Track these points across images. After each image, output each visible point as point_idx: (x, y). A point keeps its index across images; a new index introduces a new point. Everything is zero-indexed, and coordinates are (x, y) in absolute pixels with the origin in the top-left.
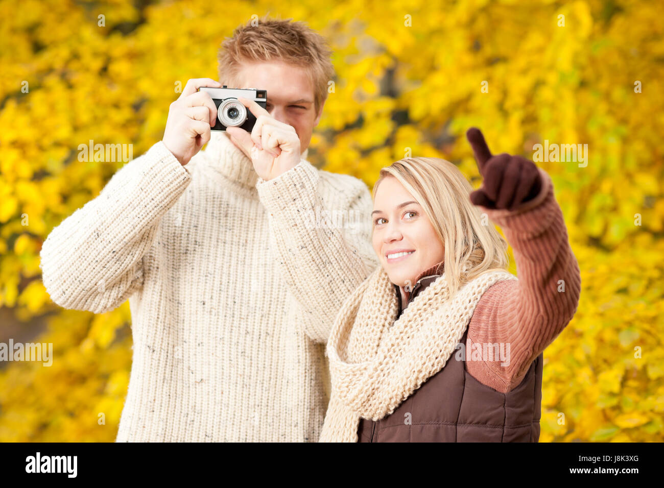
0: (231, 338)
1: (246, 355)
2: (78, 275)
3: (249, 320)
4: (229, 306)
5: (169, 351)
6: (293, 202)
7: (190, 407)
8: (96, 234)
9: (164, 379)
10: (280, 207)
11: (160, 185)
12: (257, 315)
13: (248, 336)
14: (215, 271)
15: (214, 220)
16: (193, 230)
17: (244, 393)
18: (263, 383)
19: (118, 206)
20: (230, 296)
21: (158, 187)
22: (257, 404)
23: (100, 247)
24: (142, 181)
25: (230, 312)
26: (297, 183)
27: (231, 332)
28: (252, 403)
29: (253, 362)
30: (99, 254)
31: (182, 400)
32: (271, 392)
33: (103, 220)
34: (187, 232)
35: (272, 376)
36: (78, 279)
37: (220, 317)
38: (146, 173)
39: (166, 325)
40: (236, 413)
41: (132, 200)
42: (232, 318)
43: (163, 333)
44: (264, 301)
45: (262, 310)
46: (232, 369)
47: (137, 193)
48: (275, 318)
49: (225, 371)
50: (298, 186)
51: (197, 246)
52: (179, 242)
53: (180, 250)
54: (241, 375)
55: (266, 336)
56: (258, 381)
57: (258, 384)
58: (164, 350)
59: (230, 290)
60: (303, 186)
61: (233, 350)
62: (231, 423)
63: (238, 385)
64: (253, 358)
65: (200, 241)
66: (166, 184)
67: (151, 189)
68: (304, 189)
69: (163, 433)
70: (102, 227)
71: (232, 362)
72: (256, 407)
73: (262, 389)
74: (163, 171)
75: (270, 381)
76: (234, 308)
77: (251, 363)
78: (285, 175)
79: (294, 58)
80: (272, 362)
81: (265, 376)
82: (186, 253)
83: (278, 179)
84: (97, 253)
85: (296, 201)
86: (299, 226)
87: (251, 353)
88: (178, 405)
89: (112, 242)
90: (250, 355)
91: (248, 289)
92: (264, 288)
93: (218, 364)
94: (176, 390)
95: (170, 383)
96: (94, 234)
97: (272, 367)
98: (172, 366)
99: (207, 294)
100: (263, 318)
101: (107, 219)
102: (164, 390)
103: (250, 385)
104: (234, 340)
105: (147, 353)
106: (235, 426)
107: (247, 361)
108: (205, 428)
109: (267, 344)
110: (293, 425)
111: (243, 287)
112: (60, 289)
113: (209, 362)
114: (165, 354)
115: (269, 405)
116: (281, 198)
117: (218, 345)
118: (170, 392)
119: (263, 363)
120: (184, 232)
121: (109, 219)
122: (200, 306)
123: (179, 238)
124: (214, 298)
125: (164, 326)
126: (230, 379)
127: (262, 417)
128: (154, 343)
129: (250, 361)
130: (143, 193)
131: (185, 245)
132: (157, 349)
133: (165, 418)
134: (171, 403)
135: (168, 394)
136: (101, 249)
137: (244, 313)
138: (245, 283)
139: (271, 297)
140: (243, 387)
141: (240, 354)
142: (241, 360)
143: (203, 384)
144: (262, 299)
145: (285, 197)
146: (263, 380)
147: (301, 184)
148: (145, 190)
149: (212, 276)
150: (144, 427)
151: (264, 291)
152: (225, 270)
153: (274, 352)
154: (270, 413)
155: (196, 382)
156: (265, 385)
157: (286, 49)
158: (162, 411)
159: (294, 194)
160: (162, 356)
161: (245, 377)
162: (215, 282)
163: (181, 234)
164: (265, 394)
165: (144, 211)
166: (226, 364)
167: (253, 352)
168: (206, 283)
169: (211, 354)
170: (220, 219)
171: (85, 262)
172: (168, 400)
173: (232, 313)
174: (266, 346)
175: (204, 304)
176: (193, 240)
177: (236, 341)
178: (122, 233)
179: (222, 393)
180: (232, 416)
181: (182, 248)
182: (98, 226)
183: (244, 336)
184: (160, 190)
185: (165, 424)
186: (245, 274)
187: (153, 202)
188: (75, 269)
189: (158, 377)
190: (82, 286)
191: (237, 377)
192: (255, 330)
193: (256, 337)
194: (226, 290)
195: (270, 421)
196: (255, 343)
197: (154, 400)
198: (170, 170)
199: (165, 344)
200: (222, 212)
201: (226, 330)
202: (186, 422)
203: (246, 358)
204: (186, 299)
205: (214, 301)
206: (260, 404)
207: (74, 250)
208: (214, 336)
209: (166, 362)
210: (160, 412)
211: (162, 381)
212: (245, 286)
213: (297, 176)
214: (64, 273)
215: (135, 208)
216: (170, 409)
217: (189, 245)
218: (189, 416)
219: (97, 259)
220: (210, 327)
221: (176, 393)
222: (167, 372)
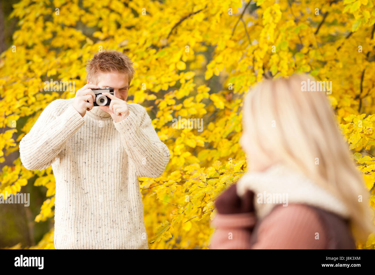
0: (97, 176)
1: (104, 181)
2: (38, 157)
3: (104, 168)
4: (96, 163)
5: (74, 181)
6: (128, 131)
7: (85, 203)
8: (46, 143)
9: (73, 192)
10: (123, 132)
11: (74, 125)
12: (107, 165)
13: (104, 174)
14: (89, 150)
15: (88, 129)
16: (79, 134)
17: (105, 196)
18: (111, 192)
19: (56, 133)
20: (95, 159)
21: (73, 126)
22: (110, 200)
23: (48, 148)
24: (66, 123)
25: (96, 166)
26: (128, 124)
27: (97, 173)
28: (108, 200)
29: (107, 184)
30: (47, 151)
31: (81, 200)
32: (115, 195)
33: (50, 138)
34: (77, 135)
35: (115, 189)
36: (37, 159)
37: (92, 168)
38: (68, 120)
39: (71, 171)
40: (102, 204)
41: (62, 130)
42: (97, 168)
43: (70, 174)
44: (109, 160)
45: (109, 163)
46: (99, 187)
47: (64, 128)
48: (114, 165)
49: (96, 188)
50: (129, 125)
51: (81, 140)
52: (74, 139)
53: (74, 142)
54: (102, 189)
55: (111, 173)
56: (110, 191)
57: (110, 192)
58: (72, 181)
59: (95, 157)
60: (131, 125)
61: (99, 180)
62: (101, 208)
63: (102, 193)
64: (107, 182)
65: (83, 138)
66: (77, 125)
67: (70, 127)
68: (131, 126)
69: (75, 214)
70: (49, 140)
71: (98, 185)
72: (110, 201)
73: (112, 194)
74: (75, 120)
75: (114, 190)
76: (97, 164)
77: (106, 184)
78: (123, 121)
79: (122, 70)
80: (114, 183)
81: (112, 189)
82: (77, 143)
83: (121, 122)
84: (46, 150)
85: (129, 130)
86: (131, 139)
87: (106, 181)
88: (80, 202)
89: (53, 146)
90: (105, 181)
91: (103, 156)
92: (109, 155)
93: (93, 186)
94: (79, 197)
95: (76, 194)
96: (45, 143)
97: (115, 185)
98: (76, 187)
99: (86, 159)
100: (110, 166)
101: (51, 137)
102: (74, 197)
103: (106, 193)
104: (98, 177)
105: (65, 183)
106: (103, 209)
107: (104, 184)
108: (91, 211)
109: (112, 176)
110: (124, 207)
111: (100, 155)
112: (29, 162)
113: (89, 185)
114: (72, 182)
115: (115, 200)
116: (123, 129)
117: (92, 179)
118: (76, 197)
119: (111, 184)
120: (76, 135)
121: (52, 137)
122: (84, 164)
123: (74, 137)
124: (89, 160)
125: (70, 172)
126: (98, 191)
127: (113, 205)
128: (67, 179)
129: (105, 184)
130: (67, 128)
131: (77, 140)
132: (69, 181)
133: (75, 208)
134: (77, 202)
135: (75, 198)
136: (48, 149)
137: (102, 165)
138: (101, 154)
139: (112, 158)
140: (104, 194)
141: (101, 181)
142: (102, 184)
143: (88, 194)
144: (108, 159)
145: (124, 129)
146: (112, 190)
147: (130, 124)
148: (67, 127)
149: (88, 152)
150: (67, 212)
151: (109, 156)
152: (93, 149)
153: (115, 179)
154: (116, 203)
155: (85, 193)
156: (112, 192)
157: (118, 67)
158: (74, 205)
159: (128, 128)
160: (71, 183)
161: (104, 190)
162: (89, 154)
163: (75, 135)
164: (113, 196)
165: (67, 135)
166: (96, 185)
167: (107, 180)
168: (86, 155)
169: (90, 182)
170: (90, 128)
171: (41, 153)
172: (75, 200)
173: (97, 166)
174: (111, 177)
175: (85, 163)
176: (80, 138)
177: (99, 177)
178: (57, 143)
179: (96, 197)
180: (101, 205)
181: (75, 141)
182: (47, 140)
183: (102, 174)
184: (74, 127)
185: (75, 210)
186: (101, 150)
187: (71, 132)
188: (36, 155)
189: (71, 192)
190: (38, 162)
191: (101, 190)
192: (107, 171)
193: (107, 174)
194: (94, 157)
195: (116, 206)
196: (107, 176)
197: (70, 201)
198: (78, 119)
199: (72, 179)
200: (91, 125)
201: (95, 173)
202: (84, 209)
203: (104, 183)
204: (78, 161)
205: (89, 161)
206: (111, 200)
207: (37, 148)
208: (90, 175)
209: (73, 185)
210: (73, 205)
211: (72, 193)
212: (101, 155)
213: (128, 121)
214: (31, 156)
215: (63, 134)
216: (77, 204)
217: (78, 140)
218: (85, 206)
219: (46, 152)
220: (88, 172)
221: (79, 198)
222: (74, 189)
